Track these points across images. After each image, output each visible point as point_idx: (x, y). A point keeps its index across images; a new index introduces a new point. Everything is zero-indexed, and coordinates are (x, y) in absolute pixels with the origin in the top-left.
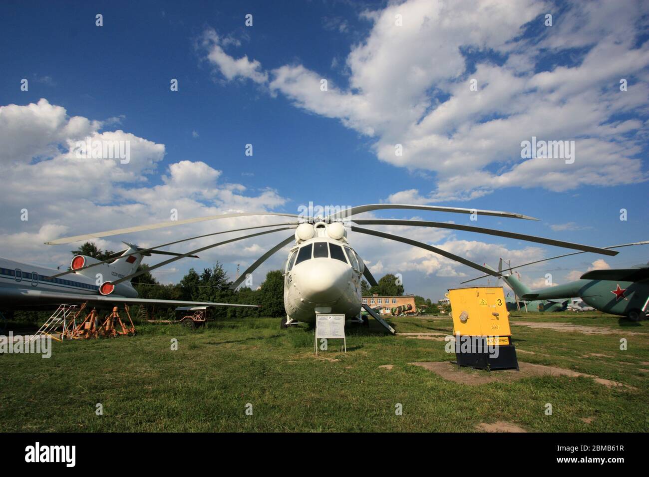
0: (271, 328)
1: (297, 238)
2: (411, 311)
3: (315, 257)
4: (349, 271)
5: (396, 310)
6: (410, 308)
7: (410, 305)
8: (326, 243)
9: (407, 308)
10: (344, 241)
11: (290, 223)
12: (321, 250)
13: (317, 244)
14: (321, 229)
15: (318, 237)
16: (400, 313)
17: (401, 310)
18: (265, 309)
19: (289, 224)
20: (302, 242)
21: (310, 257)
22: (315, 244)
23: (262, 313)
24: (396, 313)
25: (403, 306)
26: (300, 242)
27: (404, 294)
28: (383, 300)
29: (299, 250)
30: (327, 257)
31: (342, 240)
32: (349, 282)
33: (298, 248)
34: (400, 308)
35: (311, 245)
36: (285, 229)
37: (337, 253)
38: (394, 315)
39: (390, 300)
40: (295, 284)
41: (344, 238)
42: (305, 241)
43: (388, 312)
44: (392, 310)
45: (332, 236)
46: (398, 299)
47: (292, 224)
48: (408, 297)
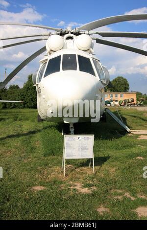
0: (30, 121)
1: (48, 49)
2: (133, 103)
3: (63, 69)
4: (97, 85)
5: (122, 102)
6: (133, 101)
7: (133, 99)
8: (75, 55)
9: (130, 101)
10: (91, 53)
11: (43, 34)
12: (69, 62)
13: (65, 56)
14: (70, 40)
15: (67, 48)
16: (125, 104)
17: (126, 103)
18: (28, 103)
19: (41, 36)
20: (52, 53)
21: (58, 70)
22: (64, 56)
23: (26, 105)
24: (123, 104)
25: (128, 99)
26: (51, 52)
27: (129, 91)
28: (114, 95)
29: (48, 61)
30: (76, 69)
31: (89, 51)
32: (97, 95)
33: (47, 59)
34: (125, 100)
35: (60, 56)
36: (38, 40)
37: (85, 65)
38: (121, 105)
39: (119, 95)
40: (44, 97)
41: (91, 49)
42: (55, 51)
43: (117, 103)
44: (120, 102)
45: (80, 48)
46: (124, 95)
47: (44, 36)
48: (132, 93)
